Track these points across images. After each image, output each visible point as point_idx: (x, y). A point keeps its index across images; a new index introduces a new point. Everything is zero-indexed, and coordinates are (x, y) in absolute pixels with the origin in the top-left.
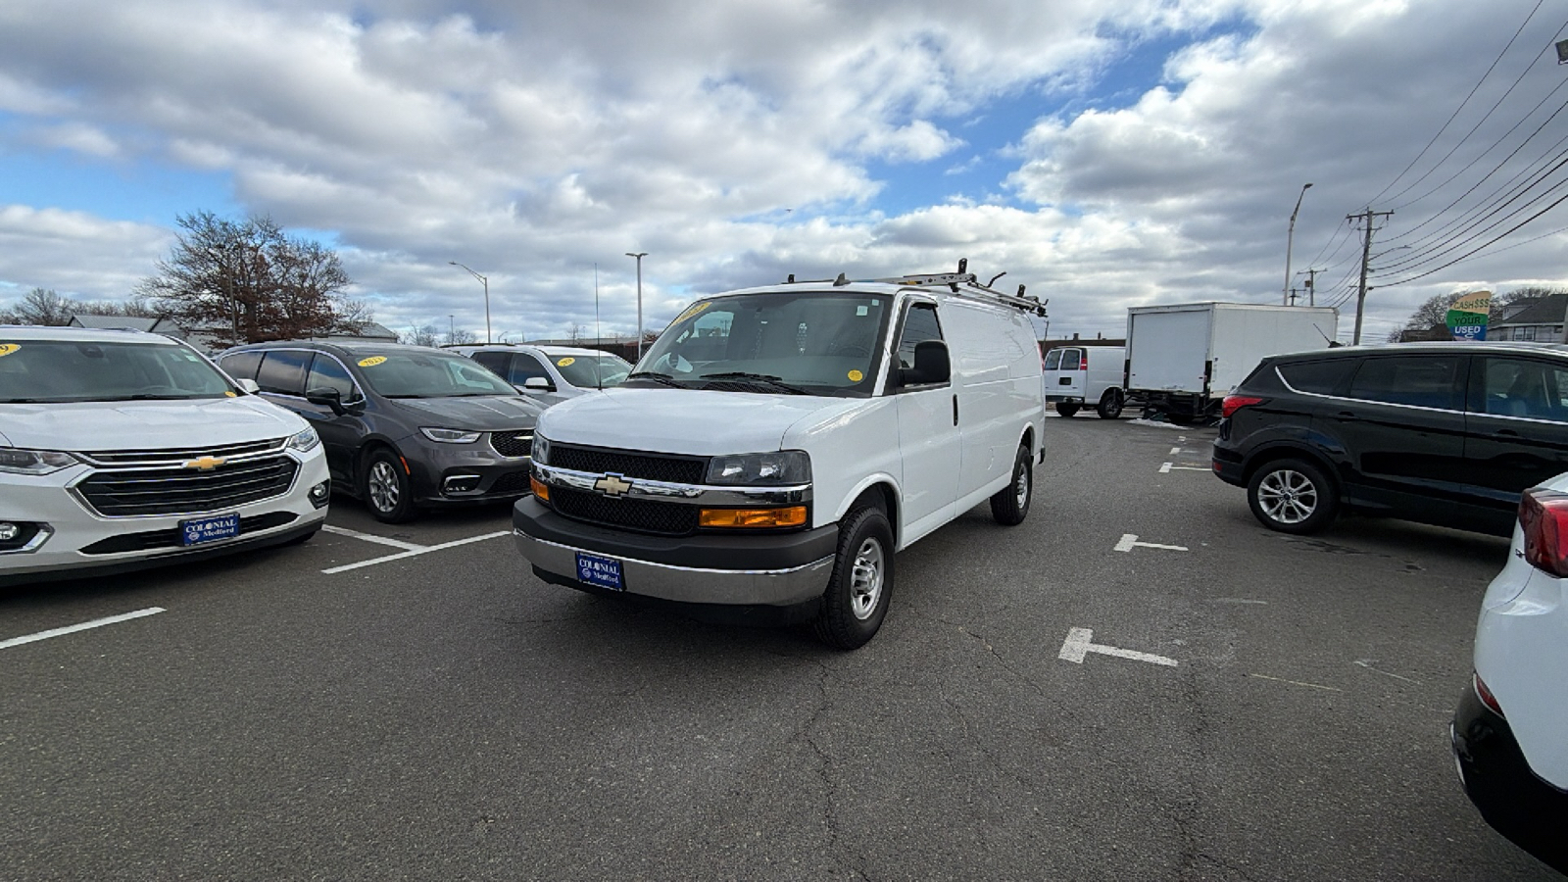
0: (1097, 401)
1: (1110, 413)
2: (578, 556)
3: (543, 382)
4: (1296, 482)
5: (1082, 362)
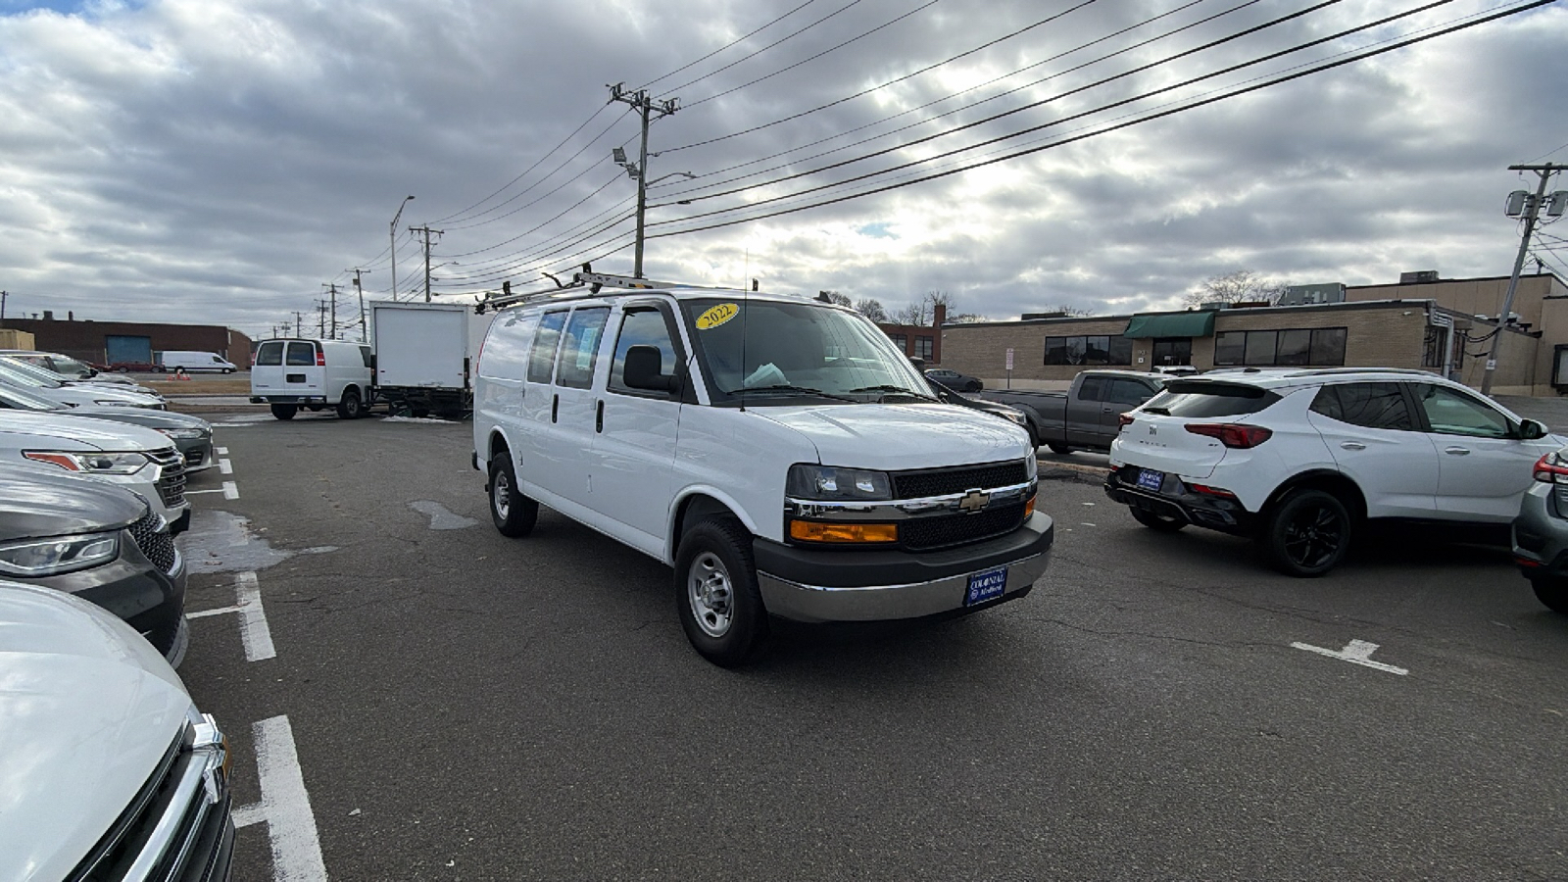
0: (338, 400)
1: (351, 412)
5: (318, 358)
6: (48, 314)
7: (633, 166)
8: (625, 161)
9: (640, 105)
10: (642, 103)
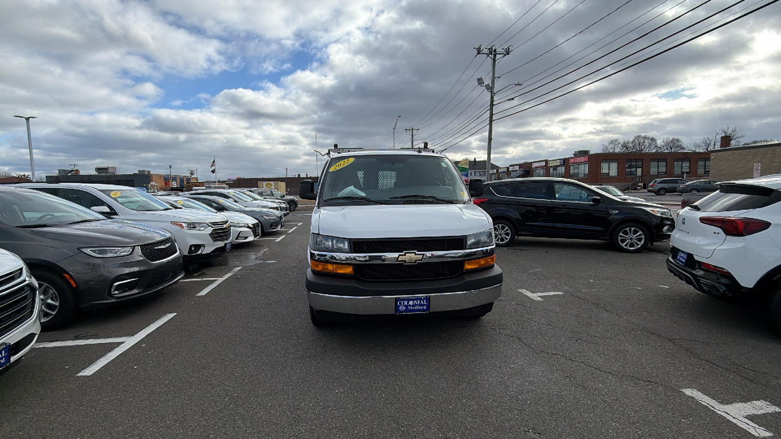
2: (396, 300)
3: (106, 209)
4: (503, 228)
6: (299, 175)
7: (488, 85)
8: (483, 83)
9: (491, 54)
10: (493, 52)
